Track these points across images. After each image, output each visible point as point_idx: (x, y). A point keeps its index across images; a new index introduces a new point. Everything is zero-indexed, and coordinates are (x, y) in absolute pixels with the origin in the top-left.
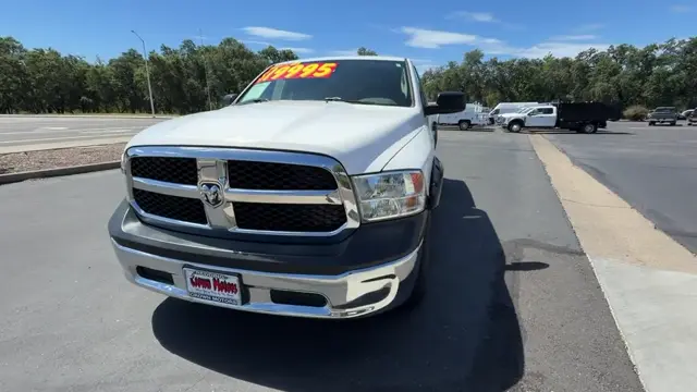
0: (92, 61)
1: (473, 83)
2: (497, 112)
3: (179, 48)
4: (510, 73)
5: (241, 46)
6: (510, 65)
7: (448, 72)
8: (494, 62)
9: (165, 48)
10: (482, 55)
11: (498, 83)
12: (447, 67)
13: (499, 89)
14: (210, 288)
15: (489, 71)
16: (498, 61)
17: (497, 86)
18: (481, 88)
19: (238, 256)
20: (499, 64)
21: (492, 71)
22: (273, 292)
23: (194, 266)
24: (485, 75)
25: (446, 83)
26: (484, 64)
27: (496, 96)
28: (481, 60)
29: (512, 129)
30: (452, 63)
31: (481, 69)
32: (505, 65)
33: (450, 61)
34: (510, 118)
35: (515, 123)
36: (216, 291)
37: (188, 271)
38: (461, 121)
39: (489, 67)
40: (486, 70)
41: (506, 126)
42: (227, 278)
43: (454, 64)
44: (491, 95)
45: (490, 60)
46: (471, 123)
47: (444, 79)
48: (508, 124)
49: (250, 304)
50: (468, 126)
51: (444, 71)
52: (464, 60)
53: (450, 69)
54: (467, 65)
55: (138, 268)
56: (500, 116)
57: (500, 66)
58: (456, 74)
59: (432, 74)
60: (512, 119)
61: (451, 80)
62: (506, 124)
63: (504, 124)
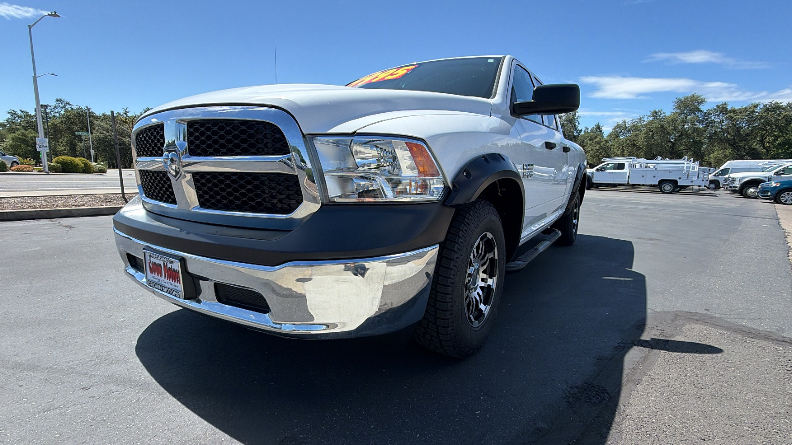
1: (688, 136)
2: (725, 171)
4: (749, 123)
6: (749, 113)
7: (650, 123)
8: (723, 109)
10: (703, 101)
11: (729, 136)
12: (649, 118)
13: (732, 145)
14: (161, 276)
15: (714, 121)
16: (729, 108)
17: (728, 140)
18: (702, 143)
19: (183, 235)
20: (730, 111)
21: (719, 121)
22: (216, 285)
23: (152, 248)
24: (708, 126)
25: (646, 137)
26: (706, 113)
27: (726, 153)
28: (701, 107)
29: (746, 194)
30: (656, 113)
31: (701, 118)
32: (741, 113)
33: (654, 110)
34: (743, 178)
35: (752, 185)
36: (166, 280)
37: (147, 254)
38: (662, 182)
39: (713, 116)
40: (709, 120)
41: (737, 189)
42: (172, 262)
43: (659, 114)
44: (718, 153)
45: (715, 107)
46: (679, 184)
47: (644, 132)
48: (740, 187)
49: (199, 302)
50: (673, 188)
51: (644, 123)
52: (674, 109)
53: (652, 120)
54: (679, 114)
55: (129, 255)
56: (729, 177)
57: (732, 114)
58: (662, 126)
59: (627, 127)
60: (747, 180)
61: (654, 134)
62: (737, 187)
63: (734, 187)
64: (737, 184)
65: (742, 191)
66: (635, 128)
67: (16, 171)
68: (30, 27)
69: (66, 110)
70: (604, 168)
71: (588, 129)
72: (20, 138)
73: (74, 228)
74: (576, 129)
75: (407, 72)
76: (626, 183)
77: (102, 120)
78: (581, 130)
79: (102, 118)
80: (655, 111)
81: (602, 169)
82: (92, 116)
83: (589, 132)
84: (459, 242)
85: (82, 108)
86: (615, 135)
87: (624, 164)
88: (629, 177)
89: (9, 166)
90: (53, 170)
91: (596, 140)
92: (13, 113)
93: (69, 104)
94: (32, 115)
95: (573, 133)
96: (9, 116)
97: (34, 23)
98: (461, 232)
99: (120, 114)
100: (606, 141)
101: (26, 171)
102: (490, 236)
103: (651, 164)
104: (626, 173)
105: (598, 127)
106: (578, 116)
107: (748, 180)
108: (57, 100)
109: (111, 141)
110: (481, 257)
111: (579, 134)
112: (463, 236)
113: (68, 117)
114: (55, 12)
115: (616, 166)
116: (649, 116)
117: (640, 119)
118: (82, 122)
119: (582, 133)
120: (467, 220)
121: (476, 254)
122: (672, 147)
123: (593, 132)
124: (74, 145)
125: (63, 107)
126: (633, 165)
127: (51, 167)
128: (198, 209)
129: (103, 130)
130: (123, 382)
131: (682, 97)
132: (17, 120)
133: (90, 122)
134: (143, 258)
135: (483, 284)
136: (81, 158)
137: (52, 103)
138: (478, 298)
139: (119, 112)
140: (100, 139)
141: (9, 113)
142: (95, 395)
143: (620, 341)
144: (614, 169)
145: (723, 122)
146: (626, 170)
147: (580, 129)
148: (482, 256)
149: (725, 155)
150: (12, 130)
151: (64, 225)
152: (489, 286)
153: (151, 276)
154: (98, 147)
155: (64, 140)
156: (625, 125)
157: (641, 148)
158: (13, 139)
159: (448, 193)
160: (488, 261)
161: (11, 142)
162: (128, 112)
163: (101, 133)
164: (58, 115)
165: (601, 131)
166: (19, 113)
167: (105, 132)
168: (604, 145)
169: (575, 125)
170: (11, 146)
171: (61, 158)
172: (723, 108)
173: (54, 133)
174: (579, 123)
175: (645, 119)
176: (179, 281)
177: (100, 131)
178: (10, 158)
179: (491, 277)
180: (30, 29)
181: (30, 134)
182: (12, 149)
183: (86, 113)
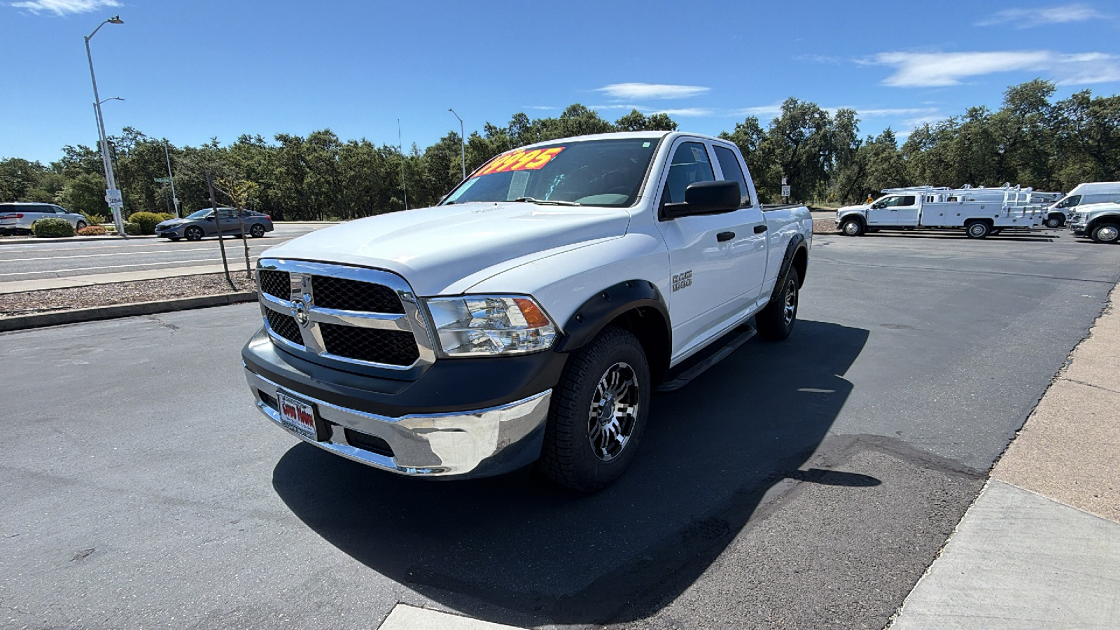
0: (406, 152)
1: (1024, 143)
2: (1074, 201)
3: (507, 126)
5: (591, 116)
7: (966, 127)
8: (1082, 101)
9: (489, 128)
10: (1051, 90)
11: (1090, 142)
12: (965, 119)
13: (1094, 155)
14: (295, 418)
15: (1068, 120)
16: (1092, 98)
17: (1088, 148)
18: (1048, 155)
19: (314, 383)
20: (1094, 103)
21: (1075, 119)
22: (346, 430)
23: (285, 391)
24: (1059, 127)
25: (959, 148)
26: (1055, 107)
27: (1086, 168)
28: (1047, 99)
29: (1097, 237)
30: (975, 110)
31: (1046, 116)
32: (1111, 105)
33: (972, 107)
34: (1092, 213)
35: (1108, 224)
36: (300, 422)
37: (280, 396)
38: (969, 222)
39: (1067, 111)
40: (1060, 118)
41: (1083, 230)
42: (305, 407)
43: (981, 112)
44: (1072, 168)
45: (1071, 98)
46: (995, 225)
47: (955, 141)
48: (1087, 227)
49: (331, 443)
50: (987, 230)
51: (957, 127)
52: (1004, 103)
53: (970, 123)
54: (1012, 112)
55: (260, 391)
56: (1074, 211)
57: (1097, 108)
58: (985, 131)
59: (930, 135)
60: (1098, 216)
61: (971, 143)
62: (1083, 227)
63: (1078, 227)
64: (1083, 223)
65: (1091, 232)
66: (943, 134)
67: (85, 235)
68: (87, 40)
69: (138, 144)
70: (883, 204)
71: (872, 138)
72: (82, 185)
73: (178, 328)
74: (853, 138)
75: (552, 157)
76: (917, 224)
77: (185, 156)
78: (861, 141)
79: (184, 153)
80: (974, 108)
81: (881, 206)
82: (172, 150)
83: (874, 142)
84: (579, 382)
85: (158, 141)
86: (913, 146)
87: (914, 197)
88: (920, 215)
89: (75, 227)
90: (131, 231)
91: (884, 155)
92: (70, 150)
93: (140, 134)
94: (94, 151)
95: (849, 145)
96: (65, 154)
97: (91, 33)
98: (581, 371)
99: (208, 146)
100: (899, 157)
101: (96, 235)
102: (623, 365)
103: (959, 194)
104: (917, 210)
105: (889, 135)
106: (857, 120)
107: (1100, 217)
108: (125, 130)
109: (198, 184)
110: (615, 388)
111: (858, 148)
112: (583, 374)
113: (140, 154)
114: (118, 17)
115: (903, 199)
116: (965, 117)
117: (951, 121)
118: (159, 161)
119: (864, 144)
120: (588, 357)
121: (606, 386)
122: (1000, 163)
123: (880, 143)
124: (151, 191)
125: (132, 140)
126: (929, 197)
127: (128, 228)
128: (326, 354)
129: (188, 170)
130: (267, 516)
131: (1017, 84)
132: (76, 159)
133: (170, 159)
134: (277, 398)
135: (620, 414)
136: (164, 214)
137: (120, 134)
138: (613, 430)
139: (207, 143)
140: (184, 183)
141: (64, 149)
142: (244, 528)
143: (772, 472)
144: (898, 205)
145: (1082, 120)
146: (917, 206)
147: (860, 139)
148: (616, 386)
149: (1084, 171)
150: (70, 175)
151: (166, 324)
152: (629, 415)
153: (285, 417)
154: (183, 194)
155: (138, 184)
156: (928, 131)
157: (951, 166)
158: (74, 187)
159: (560, 339)
160: (626, 390)
161: (71, 190)
162: (218, 143)
163: (185, 174)
164: (127, 150)
165: (892, 140)
166: (78, 150)
167: (190, 173)
168: (895, 162)
169: (852, 134)
170: (71, 196)
171: (140, 214)
172: (1083, 98)
173: (125, 176)
174: (858, 130)
175: (959, 121)
176: (312, 424)
177: (183, 171)
178: (75, 217)
179: (630, 406)
180: (87, 41)
181: (94, 178)
182: (73, 199)
183: (164, 148)
